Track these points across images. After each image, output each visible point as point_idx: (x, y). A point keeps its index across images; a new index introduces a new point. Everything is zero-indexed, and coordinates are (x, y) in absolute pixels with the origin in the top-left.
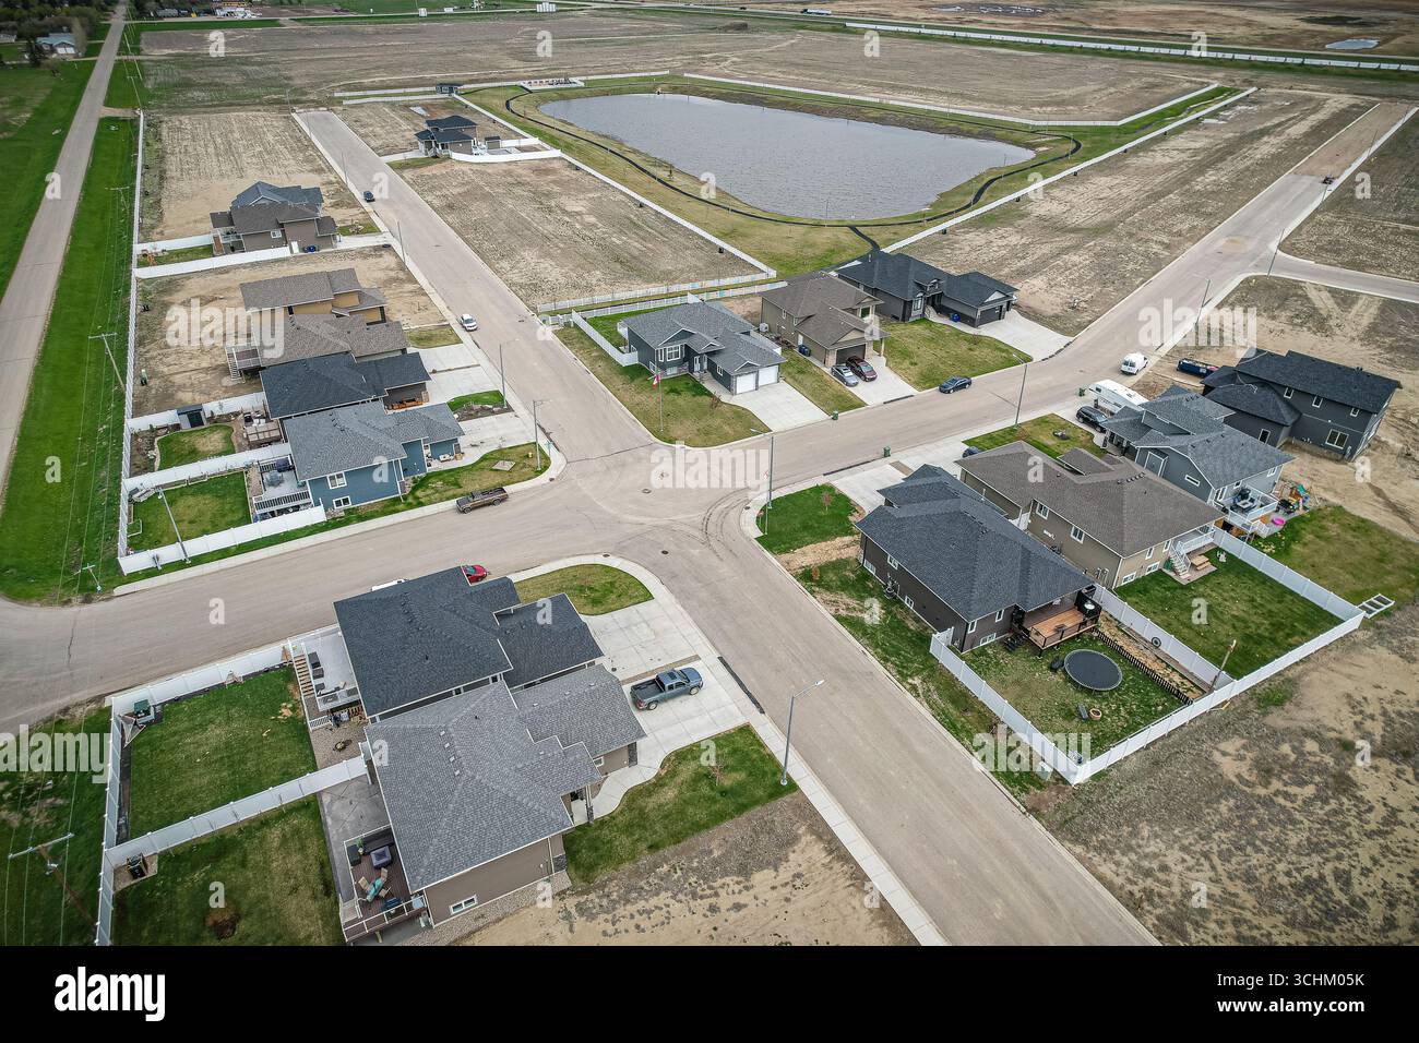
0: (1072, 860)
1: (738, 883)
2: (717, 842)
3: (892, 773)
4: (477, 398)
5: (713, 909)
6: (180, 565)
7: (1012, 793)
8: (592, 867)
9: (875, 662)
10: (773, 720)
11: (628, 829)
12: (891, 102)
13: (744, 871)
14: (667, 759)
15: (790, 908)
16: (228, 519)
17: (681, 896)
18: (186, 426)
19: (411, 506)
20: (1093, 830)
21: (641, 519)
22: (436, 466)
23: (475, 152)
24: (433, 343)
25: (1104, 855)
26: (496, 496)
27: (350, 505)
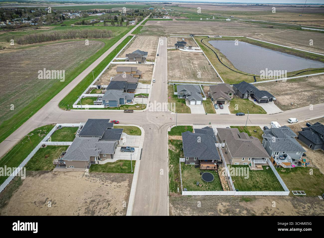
0: (168, 206)
1: (110, 182)
2: (113, 175)
3: (151, 178)
4: (143, 94)
5: (103, 184)
6: (80, 109)
7: (169, 191)
8: (93, 170)
9: (168, 159)
10: (141, 162)
11: (102, 168)
12: (295, 49)
13: (113, 181)
14: (118, 160)
15: (115, 189)
16: (92, 104)
17: (100, 180)
18: (98, 88)
19: (118, 109)
20: (178, 204)
21: (151, 122)
22: (127, 104)
23: (184, 49)
24: (145, 83)
25: (175, 209)
26: (131, 111)
27: (109, 106)
